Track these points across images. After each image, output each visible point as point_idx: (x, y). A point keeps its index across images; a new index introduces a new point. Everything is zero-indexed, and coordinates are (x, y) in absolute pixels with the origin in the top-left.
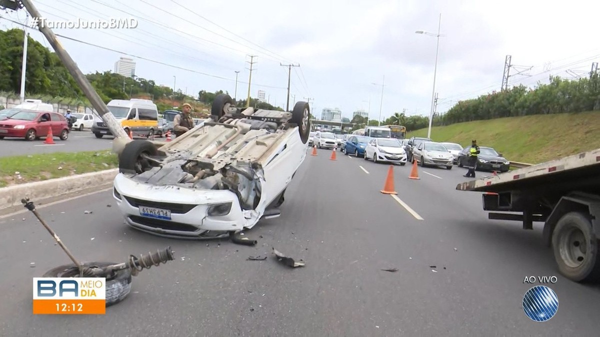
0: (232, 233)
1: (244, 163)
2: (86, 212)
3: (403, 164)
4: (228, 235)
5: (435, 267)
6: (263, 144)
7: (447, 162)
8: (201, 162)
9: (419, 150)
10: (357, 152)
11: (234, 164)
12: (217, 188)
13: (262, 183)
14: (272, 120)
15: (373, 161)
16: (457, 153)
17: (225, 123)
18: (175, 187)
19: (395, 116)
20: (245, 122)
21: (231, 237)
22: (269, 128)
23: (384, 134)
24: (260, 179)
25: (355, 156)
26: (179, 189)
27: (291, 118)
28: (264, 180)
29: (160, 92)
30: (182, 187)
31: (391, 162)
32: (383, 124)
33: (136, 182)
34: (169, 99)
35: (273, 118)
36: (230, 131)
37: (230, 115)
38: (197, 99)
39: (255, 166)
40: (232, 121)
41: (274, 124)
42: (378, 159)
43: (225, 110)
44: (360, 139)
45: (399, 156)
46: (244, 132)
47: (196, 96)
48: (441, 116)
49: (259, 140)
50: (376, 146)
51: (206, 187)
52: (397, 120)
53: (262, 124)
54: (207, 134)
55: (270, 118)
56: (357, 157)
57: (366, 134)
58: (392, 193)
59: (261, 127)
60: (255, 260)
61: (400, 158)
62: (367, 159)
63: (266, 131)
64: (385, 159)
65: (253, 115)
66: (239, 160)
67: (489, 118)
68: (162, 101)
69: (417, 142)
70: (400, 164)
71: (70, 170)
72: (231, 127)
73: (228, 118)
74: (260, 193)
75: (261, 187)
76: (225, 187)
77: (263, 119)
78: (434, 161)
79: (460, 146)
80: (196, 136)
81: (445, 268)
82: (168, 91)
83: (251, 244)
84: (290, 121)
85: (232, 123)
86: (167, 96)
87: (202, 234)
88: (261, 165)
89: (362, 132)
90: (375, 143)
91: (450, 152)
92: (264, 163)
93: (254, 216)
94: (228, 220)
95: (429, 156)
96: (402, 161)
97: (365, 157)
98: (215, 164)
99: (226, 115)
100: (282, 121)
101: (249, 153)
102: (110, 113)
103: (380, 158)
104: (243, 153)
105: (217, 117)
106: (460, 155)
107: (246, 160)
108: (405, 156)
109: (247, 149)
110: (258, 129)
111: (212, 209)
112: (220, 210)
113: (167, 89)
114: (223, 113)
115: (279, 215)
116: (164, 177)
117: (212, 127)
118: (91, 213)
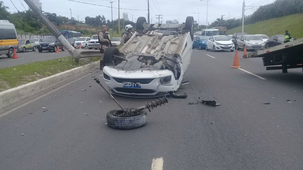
0: (171, 92)
1: (169, 54)
2: (82, 90)
3: (232, 51)
4: (169, 94)
5: (289, 100)
6: (175, 43)
7: (261, 47)
8: (146, 56)
9: (241, 40)
10: (200, 46)
11: (164, 55)
12: (162, 68)
13: (181, 65)
14: (173, 29)
15: (212, 51)
16: (265, 40)
17: (147, 33)
18: (140, 71)
19: (217, 21)
20: (158, 32)
21: (171, 94)
22: (174, 34)
23: (214, 33)
24: (179, 63)
25: (199, 49)
26: (142, 71)
27: (184, 27)
28: (182, 63)
29: (60, 20)
30: (143, 70)
31: (224, 50)
32: (210, 27)
33: (117, 70)
34: (67, 24)
35: (174, 28)
36: (152, 38)
37: (147, 29)
38: (84, 23)
39: (176, 56)
40: (150, 32)
41: (175, 31)
42: (216, 49)
43: (144, 27)
44: (201, 37)
45: (230, 46)
46: (160, 38)
47: (84, 21)
48: (249, 17)
49: (172, 41)
50: (214, 41)
51: (156, 69)
52: (219, 23)
53: (169, 32)
54: (140, 41)
55: (172, 28)
56: (201, 49)
57: (203, 34)
58: (238, 67)
59: (169, 34)
60: (192, 104)
61: (231, 47)
62: (208, 50)
63: (173, 36)
64: (221, 49)
65: (159, 28)
66: (166, 53)
67: (282, 16)
68: (62, 26)
69: (238, 36)
70: (230, 51)
71: (57, 69)
72: (151, 36)
73: (147, 31)
74: (180, 71)
75: (180, 67)
76: (166, 68)
77: (167, 29)
78: (253, 47)
79: (267, 36)
80: (135, 43)
81: (295, 101)
82: (66, 19)
83: (184, 97)
84: (184, 29)
85: (151, 33)
86: (65, 22)
87: (156, 95)
88: (179, 55)
89: (199, 33)
90: (214, 39)
91: (262, 40)
92: (180, 53)
93: (179, 83)
94: (170, 85)
95: (249, 44)
96: (232, 49)
97: (207, 49)
98: (155, 56)
99: (145, 29)
100: (179, 29)
101: (170, 49)
102: (62, 35)
103: (218, 48)
104: (167, 49)
105: (141, 31)
106: (268, 42)
107: (170, 52)
108: (234, 46)
109: (168, 46)
110: (168, 35)
111: (162, 80)
112: (166, 80)
113: (64, 18)
114: (143, 28)
115: (189, 82)
116: (130, 66)
117: (141, 37)
118: (85, 90)
